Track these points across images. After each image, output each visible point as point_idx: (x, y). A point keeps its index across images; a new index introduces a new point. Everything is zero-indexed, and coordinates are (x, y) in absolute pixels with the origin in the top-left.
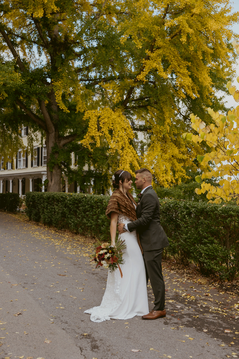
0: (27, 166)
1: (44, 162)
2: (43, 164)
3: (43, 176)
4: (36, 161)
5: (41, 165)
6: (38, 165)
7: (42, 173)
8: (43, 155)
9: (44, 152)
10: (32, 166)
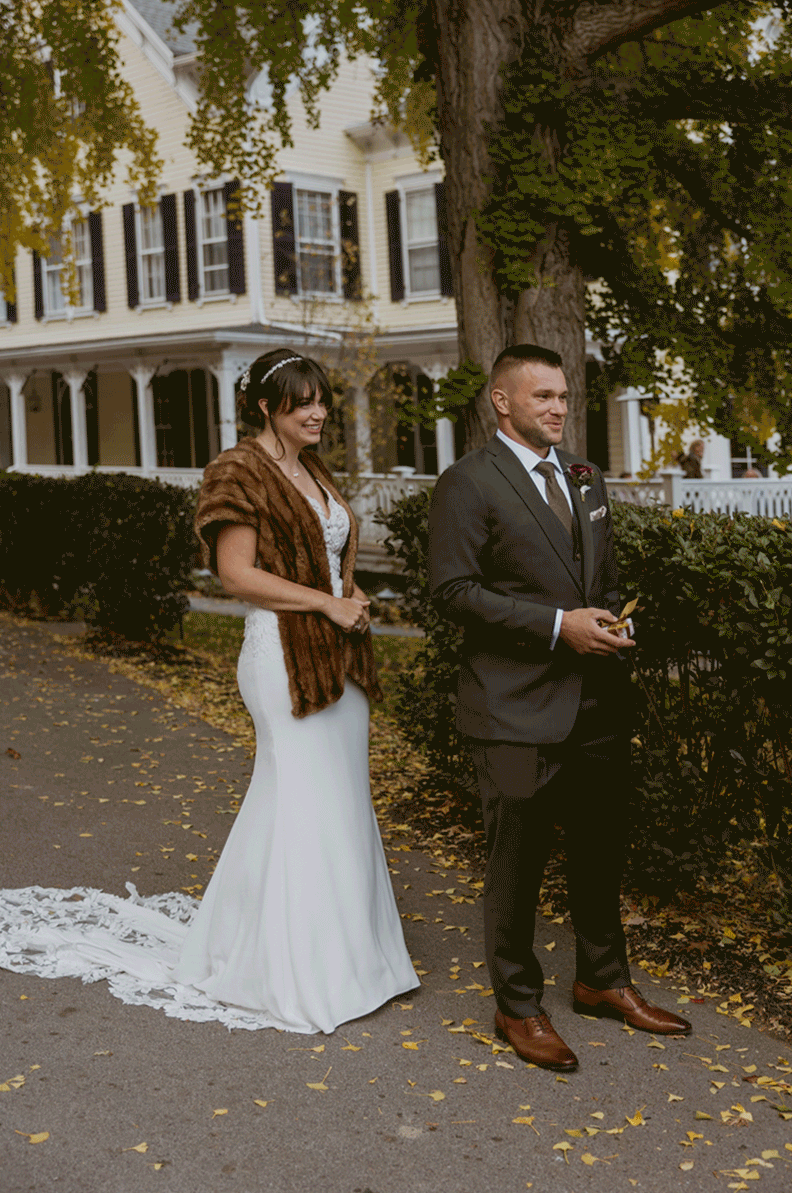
0: (100, 304)
1: (211, 275)
2: (202, 291)
3: (226, 354)
4: (159, 273)
5: (193, 295)
6: (173, 295)
7: (220, 337)
8: (201, 240)
9: (208, 221)
10: (133, 300)
